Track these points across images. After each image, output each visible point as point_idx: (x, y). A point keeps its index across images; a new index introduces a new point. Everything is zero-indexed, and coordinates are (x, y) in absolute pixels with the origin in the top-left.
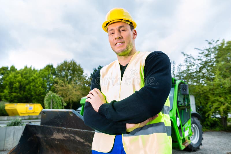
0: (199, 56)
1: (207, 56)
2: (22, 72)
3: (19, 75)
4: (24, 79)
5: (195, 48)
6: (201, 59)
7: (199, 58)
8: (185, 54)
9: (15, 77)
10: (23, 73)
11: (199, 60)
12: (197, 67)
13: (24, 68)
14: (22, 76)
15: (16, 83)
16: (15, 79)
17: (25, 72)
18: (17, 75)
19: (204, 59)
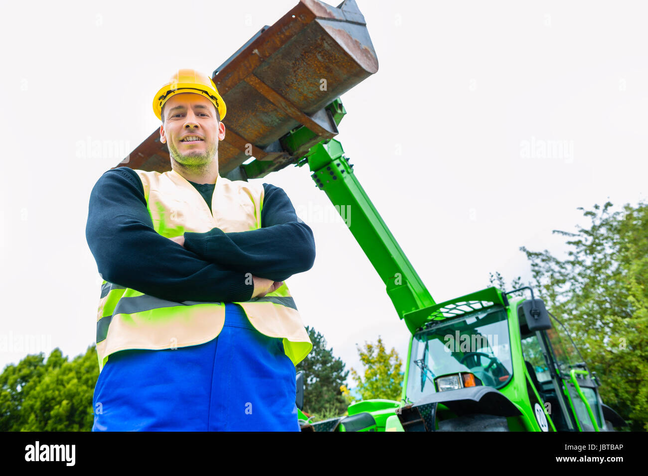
0: (571, 254)
1: (591, 250)
2: (81, 365)
3: (72, 374)
4: (85, 388)
5: (554, 232)
6: (580, 259)
7: (572, 258)
8: (531, 251)
9: (60, 383)
10: (83, 370)
11: (573, 263)
12: (573, 284)
13: (87, 353)
14: (79, 378)
15: (60, 403)
16: (59, 390)
17: (87, 364)
18: (65, 378)
19: (588, 260)
